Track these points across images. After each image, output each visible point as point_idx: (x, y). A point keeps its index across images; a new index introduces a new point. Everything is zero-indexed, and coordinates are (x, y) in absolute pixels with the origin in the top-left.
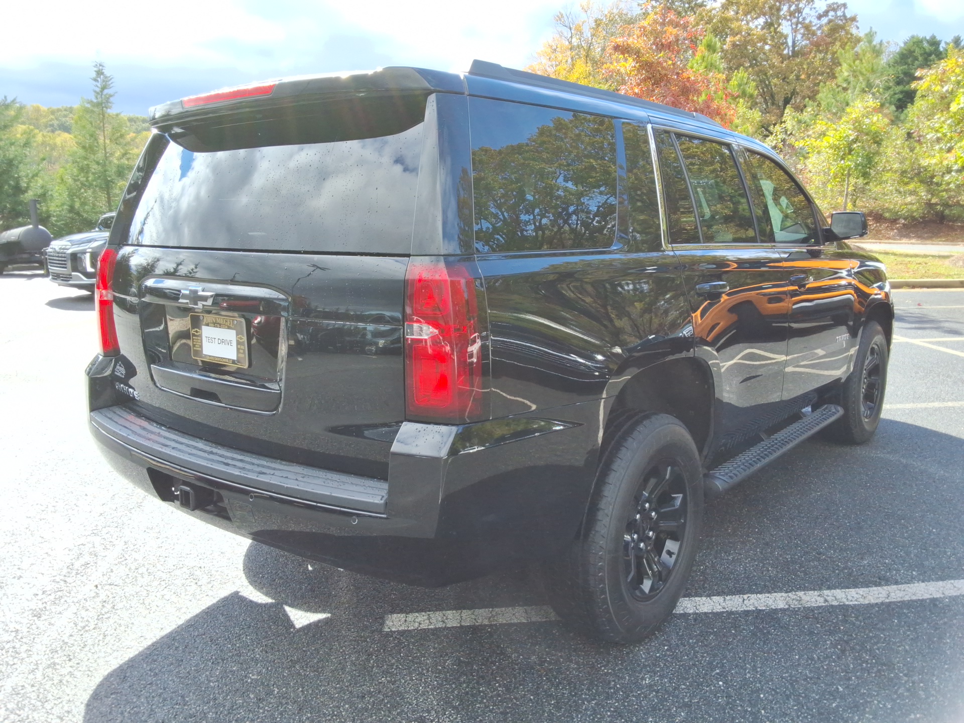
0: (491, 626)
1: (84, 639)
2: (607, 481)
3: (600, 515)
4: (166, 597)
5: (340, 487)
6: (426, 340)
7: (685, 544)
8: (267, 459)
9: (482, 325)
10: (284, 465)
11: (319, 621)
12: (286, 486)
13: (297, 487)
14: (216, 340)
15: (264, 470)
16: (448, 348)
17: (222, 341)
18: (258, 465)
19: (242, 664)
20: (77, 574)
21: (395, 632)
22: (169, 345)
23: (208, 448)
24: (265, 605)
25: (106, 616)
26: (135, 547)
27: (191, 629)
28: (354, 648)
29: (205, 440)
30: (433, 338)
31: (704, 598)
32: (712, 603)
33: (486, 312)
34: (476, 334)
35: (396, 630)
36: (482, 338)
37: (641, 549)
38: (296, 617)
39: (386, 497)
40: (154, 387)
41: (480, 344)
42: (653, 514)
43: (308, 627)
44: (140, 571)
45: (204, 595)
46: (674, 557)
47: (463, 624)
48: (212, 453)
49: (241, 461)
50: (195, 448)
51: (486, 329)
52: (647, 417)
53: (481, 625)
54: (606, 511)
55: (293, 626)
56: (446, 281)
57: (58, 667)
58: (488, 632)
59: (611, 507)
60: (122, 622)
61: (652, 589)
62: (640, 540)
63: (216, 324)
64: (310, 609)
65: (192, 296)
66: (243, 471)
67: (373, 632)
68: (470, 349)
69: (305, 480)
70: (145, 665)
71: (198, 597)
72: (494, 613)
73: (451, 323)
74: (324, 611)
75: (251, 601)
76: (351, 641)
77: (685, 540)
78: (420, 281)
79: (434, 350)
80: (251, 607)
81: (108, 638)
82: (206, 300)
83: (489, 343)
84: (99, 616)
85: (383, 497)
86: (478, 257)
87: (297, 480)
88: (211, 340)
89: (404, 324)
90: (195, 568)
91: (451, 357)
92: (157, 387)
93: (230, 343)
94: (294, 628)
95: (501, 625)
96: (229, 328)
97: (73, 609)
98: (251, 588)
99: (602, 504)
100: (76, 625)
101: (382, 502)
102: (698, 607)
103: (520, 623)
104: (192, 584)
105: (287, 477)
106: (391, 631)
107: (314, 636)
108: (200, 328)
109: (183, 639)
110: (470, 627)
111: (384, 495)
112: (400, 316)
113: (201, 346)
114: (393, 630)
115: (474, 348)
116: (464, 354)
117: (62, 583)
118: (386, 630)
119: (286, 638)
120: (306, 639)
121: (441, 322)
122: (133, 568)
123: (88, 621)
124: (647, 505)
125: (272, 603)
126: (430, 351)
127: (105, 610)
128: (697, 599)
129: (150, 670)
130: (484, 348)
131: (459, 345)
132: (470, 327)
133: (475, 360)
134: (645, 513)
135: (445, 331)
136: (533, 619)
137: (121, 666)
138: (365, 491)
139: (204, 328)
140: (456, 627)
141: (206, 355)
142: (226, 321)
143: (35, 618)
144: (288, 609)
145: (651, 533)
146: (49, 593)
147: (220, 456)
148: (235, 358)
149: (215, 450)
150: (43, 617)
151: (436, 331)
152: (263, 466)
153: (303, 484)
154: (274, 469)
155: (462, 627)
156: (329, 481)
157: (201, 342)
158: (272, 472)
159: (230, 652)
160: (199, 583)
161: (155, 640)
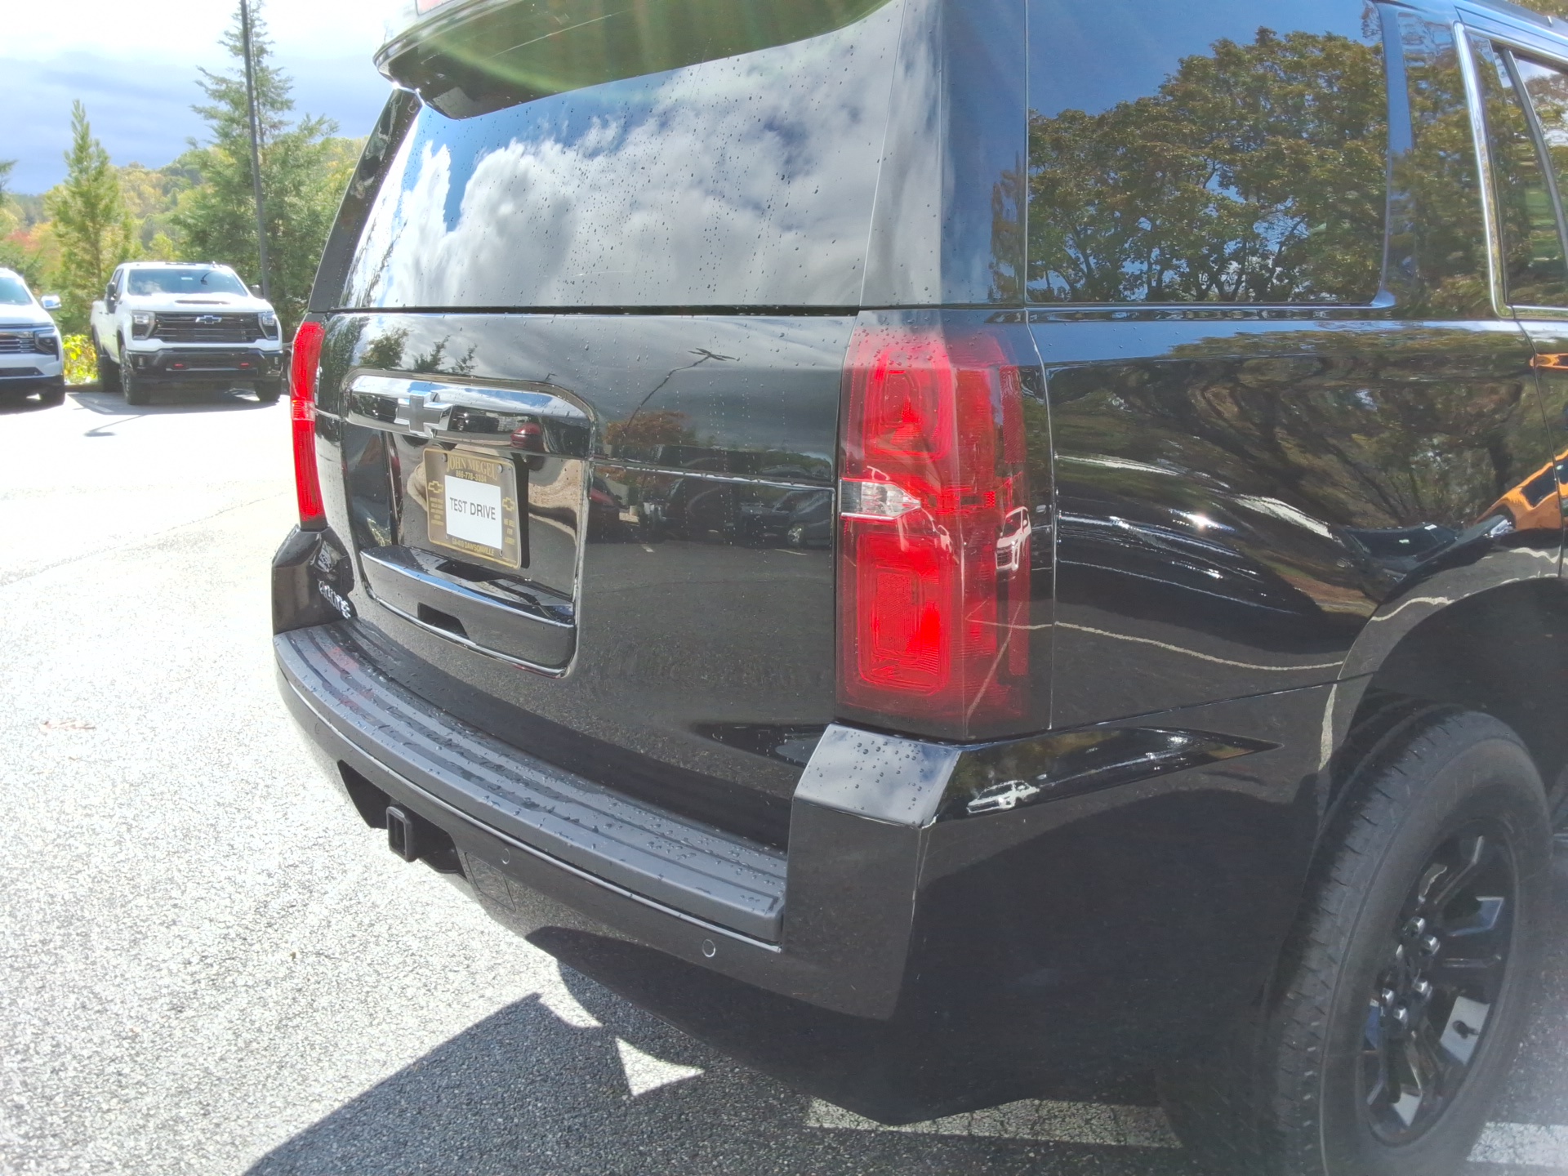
0: (1035, 1145)
1: (244, 1071)
2: (1334, 874)
3: (1314, 959)
4: (410, 992)
5: (683, 861)
6: (894, 522)
7: (1500, 1008)
8: (550, 769)
9: (1037, 488)
10: (579, 788)
11: (681, 1083)
12: (570, 842)
13: (591, 850)
14: (468, 505)
15: (537, 798)
16: (946, 540)
17: (478, 510)
18: (527, 784)
19: (515, 1167)
20: (270, 925)
21: (828, 1131)
22: (392, 517)
23: (443, 732)
24: (584, 1031)
25: (296, 1022)
26: (381, 878)
27: (438, 1071)
28: (743, 1161)
29: (446, 713)
30: (912, 517)
31: (1532, 1128)
32: (1554, 1143)
33: (1047, 459)
34: (1021, 509)
35: (832, 1126)
36: (1035, 518)
37: (1398, 1023)
38: (638, 1067)
39: (782, 903)
40: (365, 595)
41: (1028, 530)
42: (1432, 942)
43: (655, 1095)
44: (377, 929)
45: (476, 996)
46: (1473, 1040)
47: (975, 1131)
48: (449, 744)
49: (498, 769)
50: (422, 729)
51: (1046, 498)
52: (1435, 719)
53: (1013, 1140)
54: (1331, 951)
55: (626, 1088)
56: (944, 373)
57: (181, 1127)
58: (1030, 1160)
59: (1344, 941)
60: (318, 1039)
61: (1421, 1113)
62: (1399, 1002)
63: (468, 473)
64: (664, 1053)
65: (414, 410)
66: (493, 796)
67: (783, 1125)
68: (1002, 543)
69: (614, 832)
70: (335, 1145)
71: (465, 999)
72: (1044, 1112)
73: (956, 483)
74: (689, 1062)
75: (559, 1019)
76: (736, 1141)
77: (1502, 1000)
78: (880, 373)
79: (912, 543)
80: (557, 1034)
81: (285, 1072)
82: (437, 421)
83: (1052, 528)
84: (280, 1021)
85: (776, 900)
86: (1031, 313)
87: (596, 830)
88: (459, 504)
89: (836, 481)
90: (473, 935)
91: (952, 562)
92: (371, 597)
93: (490, 513)
94: (629, 1093)
95: (1058, 1144)
96: (489, 481)
97: (242, 1001)
98: (563, 989)
99: (1323, 931)
100: (237, 1035)
101: (773, 915)
102: (1520, 1150)
103: (1101, 1146)
104: (460, 968)
105: (576, 822)
106: (821, 1128)
107: (665, 1118)
108: (442, 482)
109: (417, 1091)
110: (990, 1141)
111: (779, 894)
112: (831, 462)
113: (443, 518)
114: (826, 1125)
115: (1015, 542)
116: (985, 553)
117: (238, 942)
118: (813, 1123)
119: (610, 1115)
120: (648, 1125)
121: (934, 482)
122: (366, 921)
123: (260, 1030)
124: (1420, 923)
125: (596, 1028)
126: (904, 544)
127: (297, 1009)
128: (1516, 1127)
129: (342, 1159)
130: (1038, 542)
131: (976, 533)
132: (1005, 493)
133: (1014, 566)
134: (1414, 943)
135: (942, 503)
136: (1131, 1141)
137: (291, 1142)
138: (737, 880)
139: (448, 479)
140: (960, 1138)
141: (451, 537)
142: (485, 467)
143: (172, 1014)
144: (623, 1046)
145: (1424, 986)
146: (209, 961)
147: (462, 754)
148: (499, 546)
149: (456, 738)
150: (189, 1013)
151: (916, 503)
152: (537, 788)
153: (605, 842)
154: (557, 797)
155: (972, 1138)
156: (662, 842)
157: (444, 510)
158: (549, 803)
159: (500, 1135)
160: (473, 969)
161: (367, 1087)
